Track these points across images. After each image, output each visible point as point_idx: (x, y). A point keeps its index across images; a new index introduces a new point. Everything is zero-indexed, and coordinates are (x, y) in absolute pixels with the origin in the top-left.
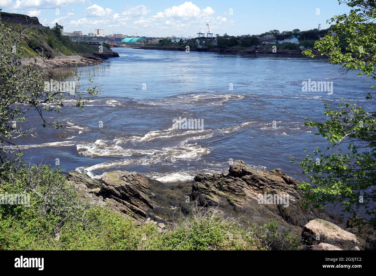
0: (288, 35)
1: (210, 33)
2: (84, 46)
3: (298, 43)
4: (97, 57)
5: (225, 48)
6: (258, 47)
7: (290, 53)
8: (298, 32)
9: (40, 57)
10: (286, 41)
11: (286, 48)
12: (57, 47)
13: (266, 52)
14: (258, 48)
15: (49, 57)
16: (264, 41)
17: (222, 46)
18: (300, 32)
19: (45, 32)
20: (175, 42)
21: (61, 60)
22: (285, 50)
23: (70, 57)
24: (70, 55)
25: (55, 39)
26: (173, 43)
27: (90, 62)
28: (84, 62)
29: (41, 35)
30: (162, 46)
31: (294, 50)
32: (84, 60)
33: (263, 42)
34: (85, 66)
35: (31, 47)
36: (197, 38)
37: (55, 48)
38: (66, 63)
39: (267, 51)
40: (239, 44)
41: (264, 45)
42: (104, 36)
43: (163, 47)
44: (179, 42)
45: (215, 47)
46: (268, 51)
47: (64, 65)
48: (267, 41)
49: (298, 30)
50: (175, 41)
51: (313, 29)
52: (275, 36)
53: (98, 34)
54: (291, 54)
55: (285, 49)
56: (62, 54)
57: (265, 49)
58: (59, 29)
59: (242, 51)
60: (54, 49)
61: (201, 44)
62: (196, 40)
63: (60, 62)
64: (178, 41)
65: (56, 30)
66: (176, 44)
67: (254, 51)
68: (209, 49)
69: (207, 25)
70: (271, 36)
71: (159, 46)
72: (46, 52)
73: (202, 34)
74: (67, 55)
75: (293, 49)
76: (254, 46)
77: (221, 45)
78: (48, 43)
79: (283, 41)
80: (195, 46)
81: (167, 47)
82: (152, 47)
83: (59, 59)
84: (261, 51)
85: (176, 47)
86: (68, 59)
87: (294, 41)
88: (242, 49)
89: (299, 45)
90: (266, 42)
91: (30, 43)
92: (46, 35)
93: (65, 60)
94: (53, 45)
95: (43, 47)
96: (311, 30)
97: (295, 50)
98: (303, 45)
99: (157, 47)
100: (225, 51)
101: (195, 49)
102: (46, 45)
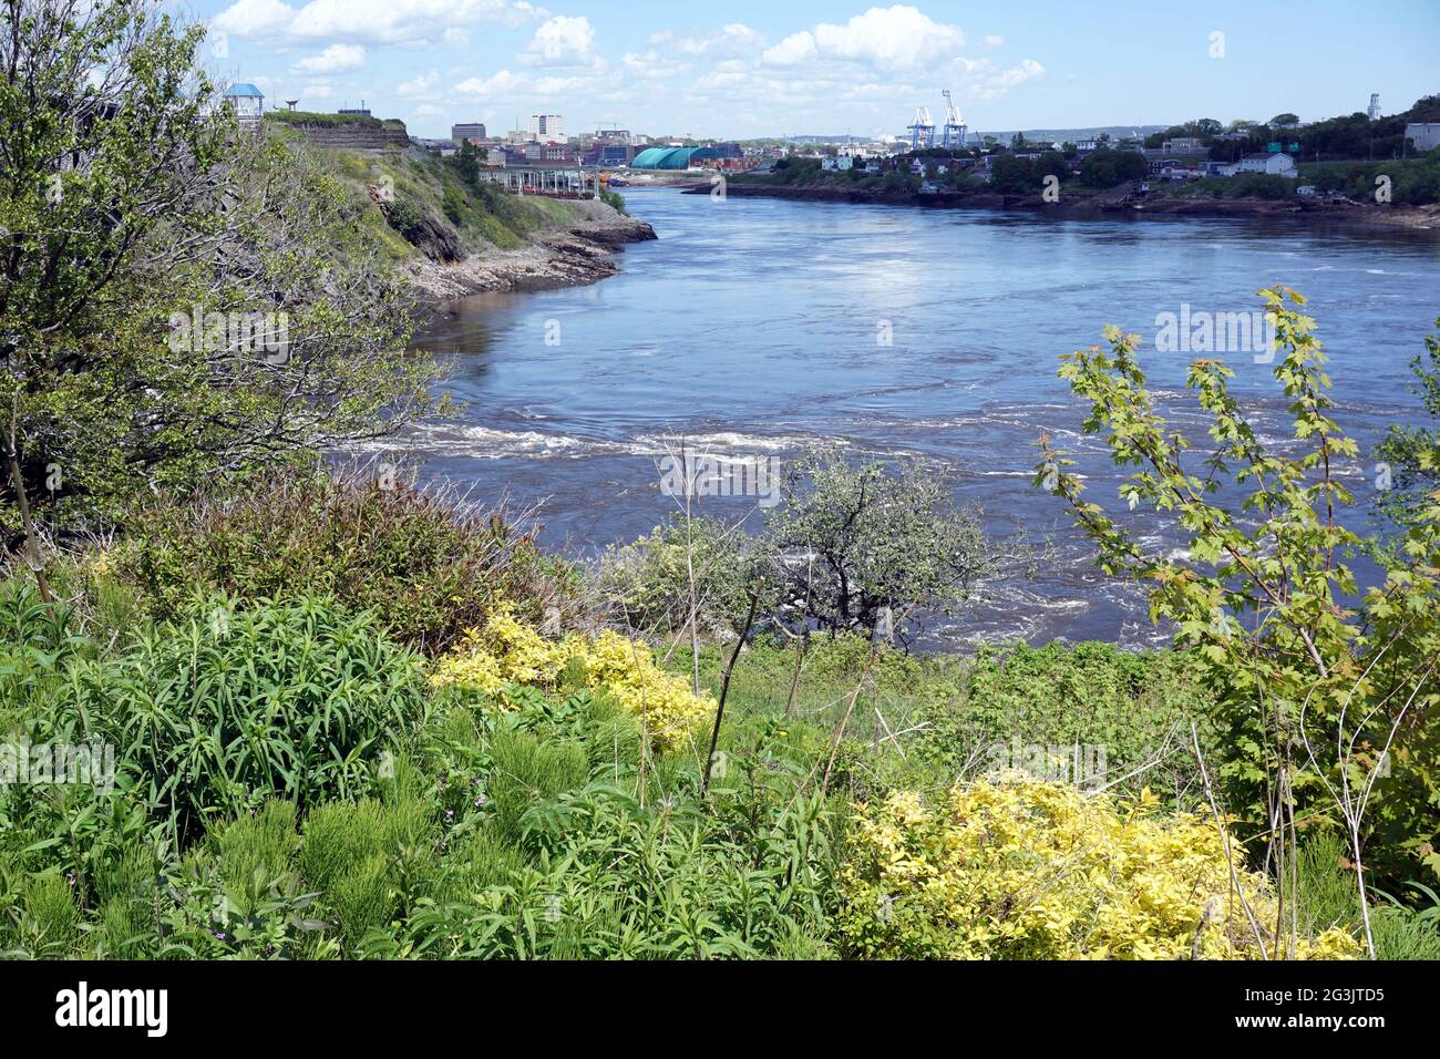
0: (1255, 141)
1: (958, 123)
2: (540, 206)
3: (1294, 174)
4: (590, 245)
5: (1019, 191)
6: (1144, 188)
7: (1263, 210)
8: (1292, 126)
9: (425, 258)
10: (1248, 165)
11: (1247, 192)
12: (471, 222)
13: (1176, 208)
14: (1144, 193)
15: (449, 257)
16: (1165, 165)
17: (1008, 184)
18: (1299, 126)
19: (430, 170)
20: (835, 170)
21: (489, 264)
22: (1245, 200)
23: (514, 253)
24: (514, 247)
25: (464, 196)
26: (829, 173)
27: (580, 269)
28: (561, 270)
29: (422, 182)
30: (786, 183)
31: (1278, 199)
32: (560, 265)
33: (1160, 168)
34: (568, 284)
35: (395, 225)
36: (915, 154)
37: (466, 226)
38: (505, 276)
39: (1176, 204)
40: (1071, 176)
41: (1166, 180)
42: (563, 141)
43: (789, 188)
44: (850, 171)
45: (985, 188)
46: (1182, 203)
47: (498, 283)
48: (1177, 166)
49: (1292, 119)
50: (835, 166)
51: (1348, 113)
52: (1205, 145)
53: (543, 131)
54: (1268, 215)
55: (1243, 195)
56: (488, 244)
57: (1169, 197)
58: (472, 158)
59: (1084, 203)
60: (465, 230)
61: (932, 175)
62: (911, 162)
63: (485, 274)
64: (846, 165)
65: (464, 162)
66: (839, 175)
67: (1129, 206)
68: (960, 197)
69: (946, 93)
70: (1188, 145)
71: (776, 184)
72: (441, 241)
73: (924, 128)
74: (505, 248)
75: (1271, 198)
76: (1128, 185)
77: (1006, 180)
78: (445, 208)
79: (1237, 166)
80: (908, 185)
81: (805, 187)
82: (753, 186)
83: (482, 265)
84: (1157, 202)
85: (840, 189)
86: (509, 262)
87: (1279, 165)
88: (1084, 197)
89: (1298, 182)
90: (1173, 171)
91: (393, 214)
92: (435, 181)
93: (501, 266)
94: (462, 215)
95: (432, 223)
96: (1341, 120)
97: (1281, 202)
98: (1312, 181)
99: (768, 186)
100: (1020, 204)
101: (909, 196)
102: (438, 215)
